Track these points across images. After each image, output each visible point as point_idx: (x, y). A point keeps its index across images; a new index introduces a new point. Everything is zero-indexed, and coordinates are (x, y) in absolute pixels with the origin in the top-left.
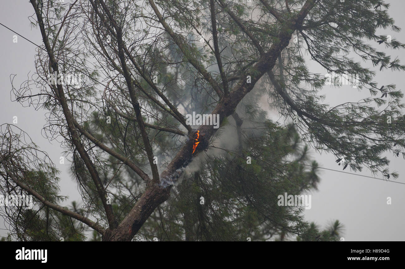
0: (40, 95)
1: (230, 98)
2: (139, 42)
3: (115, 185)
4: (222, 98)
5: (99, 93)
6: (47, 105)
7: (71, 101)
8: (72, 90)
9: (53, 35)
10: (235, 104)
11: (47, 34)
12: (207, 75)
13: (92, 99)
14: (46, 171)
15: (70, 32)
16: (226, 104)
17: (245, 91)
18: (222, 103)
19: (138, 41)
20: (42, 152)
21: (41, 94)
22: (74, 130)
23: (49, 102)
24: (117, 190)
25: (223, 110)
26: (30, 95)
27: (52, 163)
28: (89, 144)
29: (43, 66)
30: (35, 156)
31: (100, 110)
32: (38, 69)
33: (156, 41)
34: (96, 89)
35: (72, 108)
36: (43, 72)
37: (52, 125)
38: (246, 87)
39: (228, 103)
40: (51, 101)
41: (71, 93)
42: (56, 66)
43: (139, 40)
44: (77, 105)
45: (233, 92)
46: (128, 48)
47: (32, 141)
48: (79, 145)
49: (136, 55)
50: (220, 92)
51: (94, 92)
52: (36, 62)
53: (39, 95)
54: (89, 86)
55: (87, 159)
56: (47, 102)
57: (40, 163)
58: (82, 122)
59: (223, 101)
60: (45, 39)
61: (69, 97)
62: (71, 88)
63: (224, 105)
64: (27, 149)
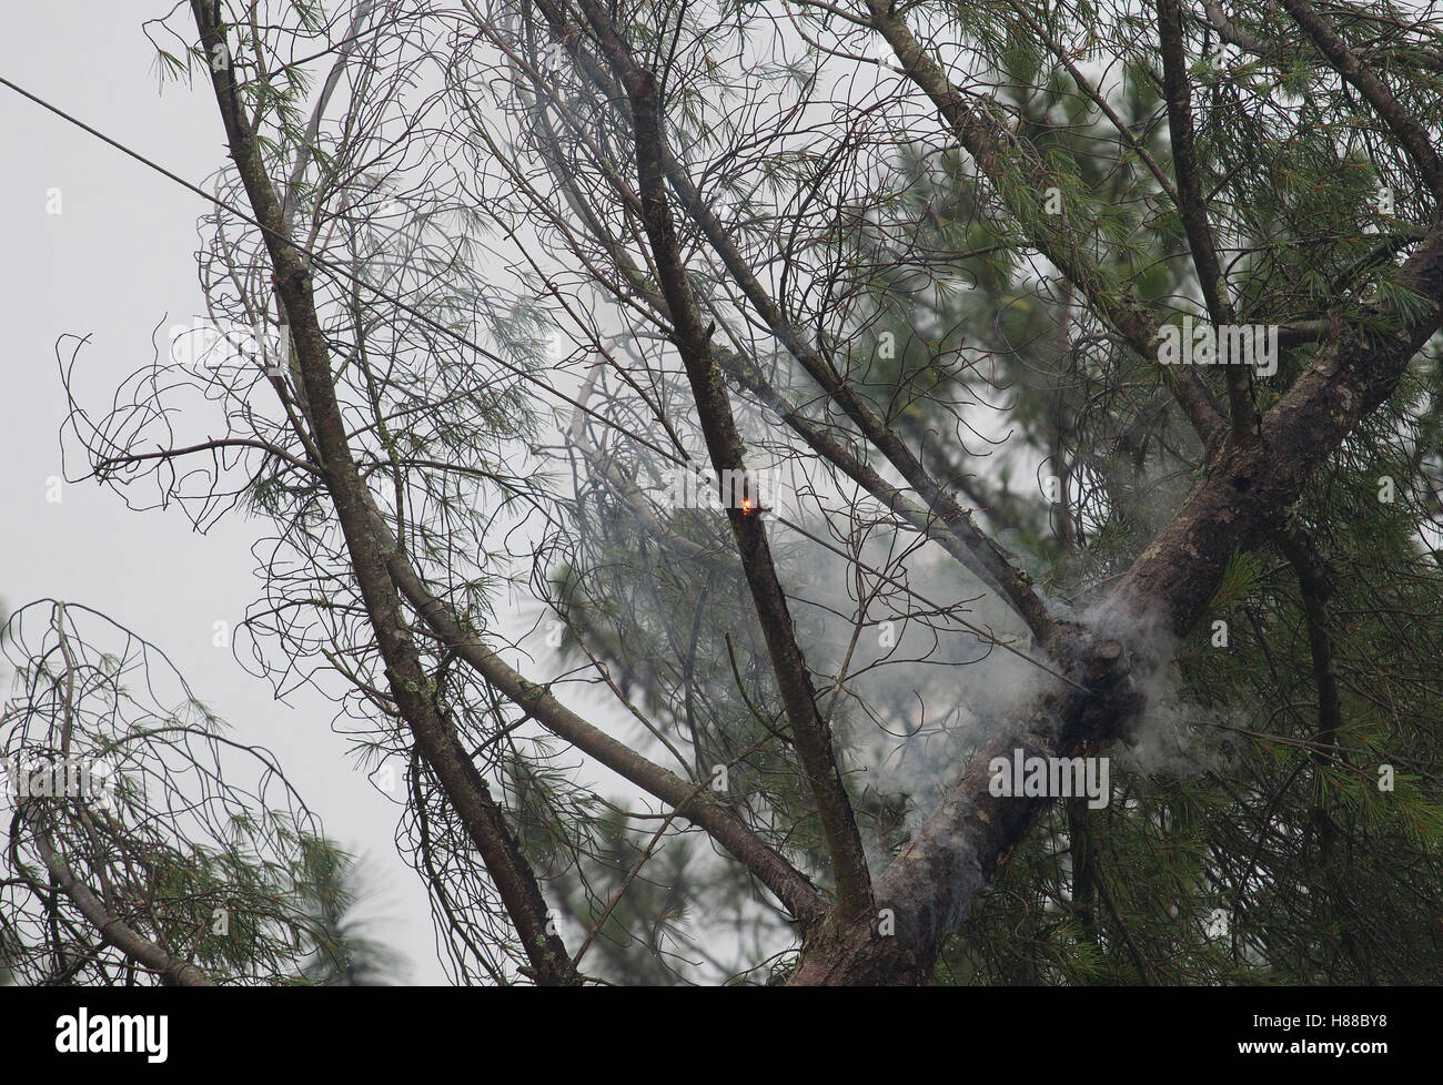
0: (218, 450)
1: (1266, 448)
2: (759, 147)
3: (731, 915)
4: (1222, 450)
5: (551, 420)
6: (263, 491)
7: (397, 468)
8: (403, 410)
9: (278, 123)
10: (1291, 479)
11: (250, 116)
12: (1138, 320)
13: (513, 457)
14: (269, 856)
15: (382, 95)
16: (1241, 483)
17: (1347, 405)
18: (1222, 473)
19: (752, 140)
20: (249, 749)
21: (223, 444)
22: (404, 637)
23: (274, 478)
24: (742, 947)
25: (1226, 517)
26: (167, 449)
27: (303, 811)
28: (495, 708)
29: (242, 279)
30: (206, 772)
31: (554, 515)
32: (215, 293)
33: (852, 141)
34: (531, 399)
35: (401, 512)
36: (244, 314)
37: (293, 603)
38: (1352, 386)
39: (1256, 474)
40: (284, 472)
41: (394, 425)
42: (300, 286)
43: (760, 136)
44: (430, 490)
45: (1284, 414)
46: (696, 181)
47: (188, 692)
48: (430, 722)
49: (744, 217)
50: (1207, 413)
51: (519, 416)
52: (205, 258)
53: (212, 445)
54: (497, 385)
55: (476, 796)
56: (266, 475)
57: (237, 810)
58: (452, 590)
59: (1228, 465)
60: (242, 142)
61: (383, 448)
62: (399, 396)
63: (1233, 489)
64: (160, 735)
